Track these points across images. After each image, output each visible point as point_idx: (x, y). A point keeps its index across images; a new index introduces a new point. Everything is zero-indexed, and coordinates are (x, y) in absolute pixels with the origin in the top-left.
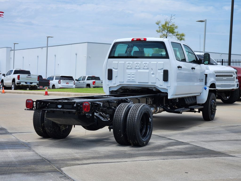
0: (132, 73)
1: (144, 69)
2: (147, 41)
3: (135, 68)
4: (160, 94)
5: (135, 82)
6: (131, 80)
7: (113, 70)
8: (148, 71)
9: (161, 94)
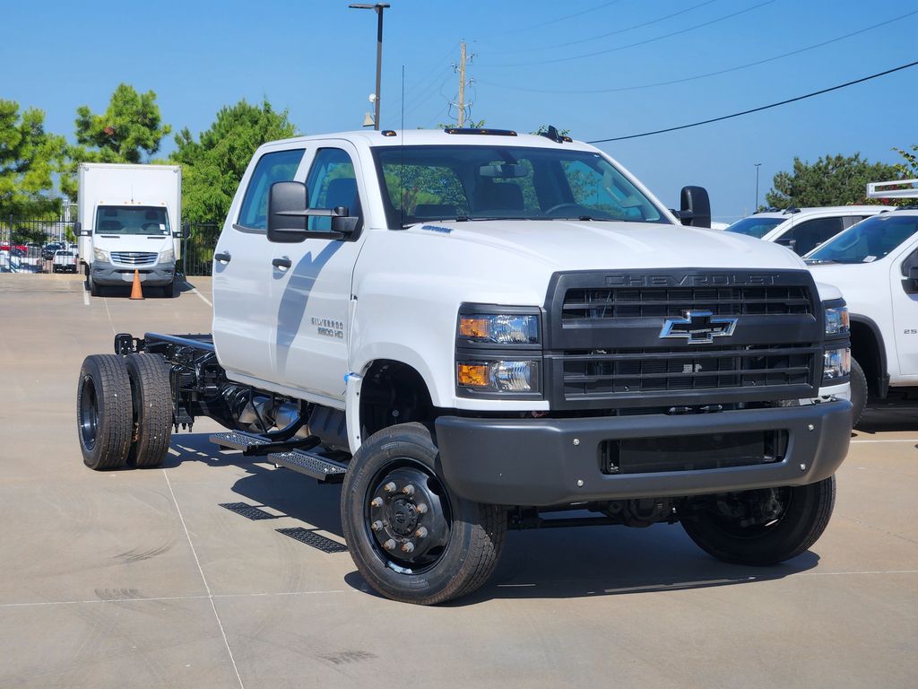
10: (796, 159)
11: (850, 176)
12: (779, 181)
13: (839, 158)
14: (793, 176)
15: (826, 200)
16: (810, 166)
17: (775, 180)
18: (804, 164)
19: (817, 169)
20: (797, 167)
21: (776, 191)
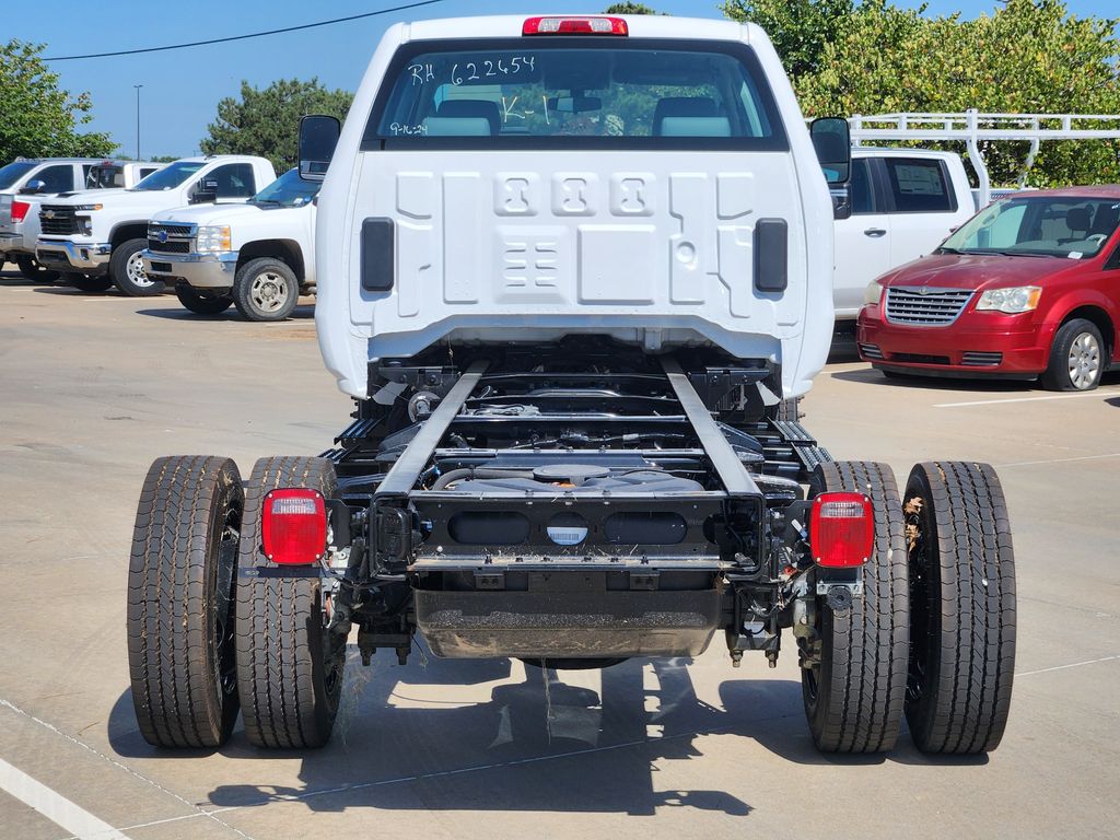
0: (541, 245)
1: (618, 214)
2: (631, 35)
3: (560, 214)
4: (728, 372)
5: (557, 299)
6: (531, 289)
7: (402, 223)
8: (651, 228)
9: (734, 370)
10: (244, 83)
11: (310, 105)
12: (225, 109)
13: (295, 84)
14: (242, 103)
15: (283, 133)
16: (260, 91)
17: (220, 108)
18: (253, 90)
19: (270, 96)
20: (246, 93)
21: (222, 121)
